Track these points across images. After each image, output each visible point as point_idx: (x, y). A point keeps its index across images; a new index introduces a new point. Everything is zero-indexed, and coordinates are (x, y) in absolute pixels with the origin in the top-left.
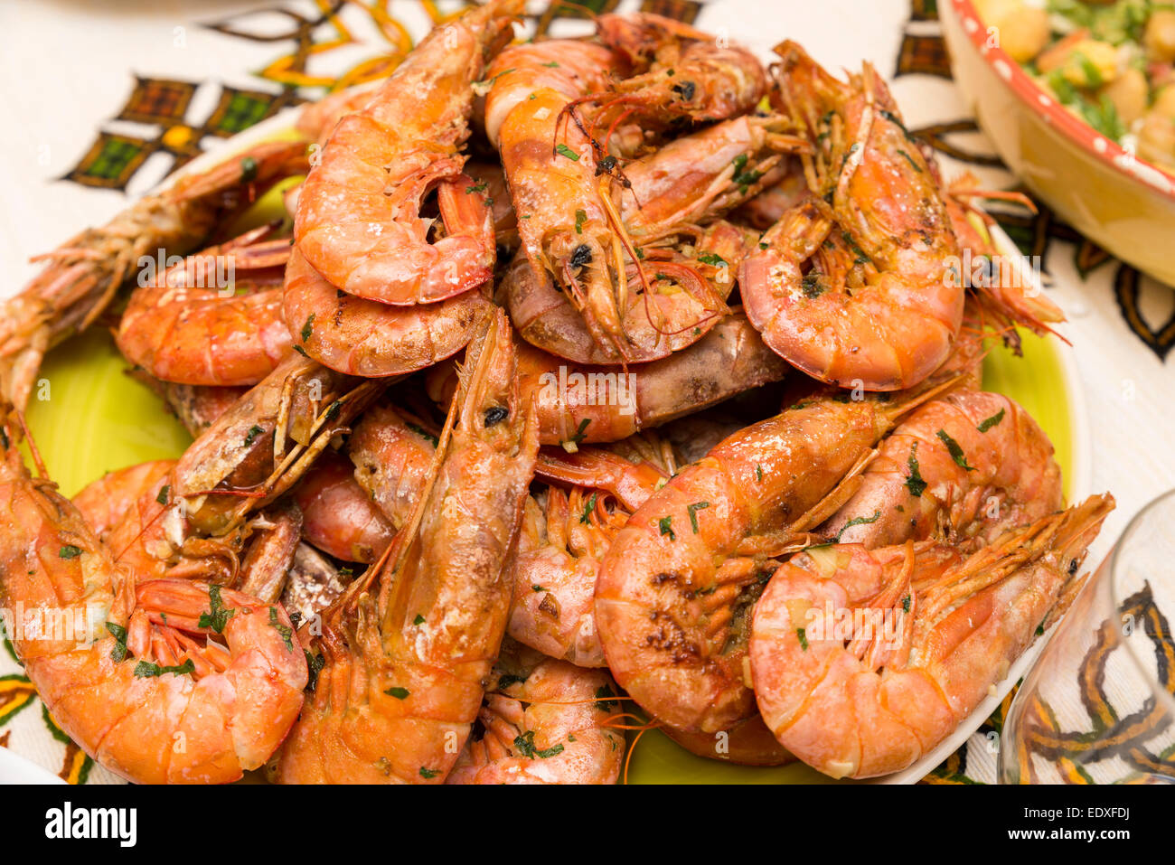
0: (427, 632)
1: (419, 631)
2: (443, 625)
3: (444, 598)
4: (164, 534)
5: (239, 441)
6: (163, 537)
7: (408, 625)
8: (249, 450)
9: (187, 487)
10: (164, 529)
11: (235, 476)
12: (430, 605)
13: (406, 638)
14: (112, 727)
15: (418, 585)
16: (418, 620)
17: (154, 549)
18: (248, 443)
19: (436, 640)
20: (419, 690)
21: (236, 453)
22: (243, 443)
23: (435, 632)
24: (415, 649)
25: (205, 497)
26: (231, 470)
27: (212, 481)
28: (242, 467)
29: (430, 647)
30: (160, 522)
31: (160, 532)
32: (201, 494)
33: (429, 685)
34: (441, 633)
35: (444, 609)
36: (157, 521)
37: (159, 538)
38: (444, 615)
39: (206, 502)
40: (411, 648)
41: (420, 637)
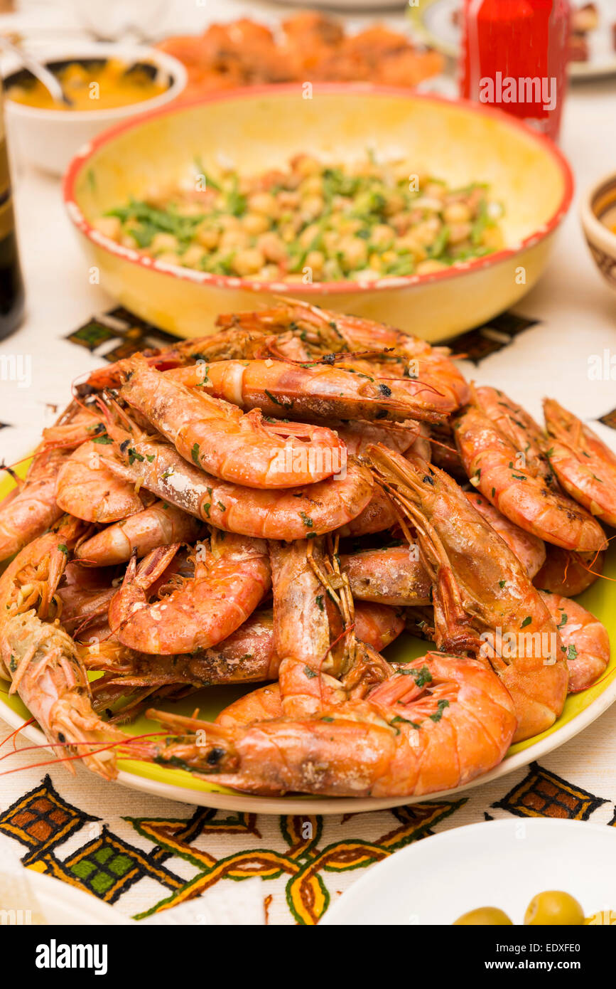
0: (511, 584)
1: (507, 588)
2: (514, 573)
3: (503, 564)
4: (332, 688)
5: (317, 612)
6: (333, 691)
7: (499, 592)
8: (325, 611)
9: (318, 656)
10: (329, 687)
11: (332, 629)
12: (501, 572)
13: (504, 598)
14: (456, 751)
15: (483, 572)
16: (502, 584)
17: (336, 700)
18: (322, 608)
19: (519, 583)
20: (533, 612)
21: (321, 618)
22: (320, 611)
23: (515, 581)
24: (514, 597)
25: (330, 653)
26: (328, 628)
27: (326, 642)
28: (331, 623)
29: (519, 589)
30: (324, 685)
31: (330, 689)
32: (328, 653)
33: (534, 605)
34: (517, 579)
35: (508, 568)
36: (322, 686)
37: (332, 693)
38: (510, 570)
39: (333, 655)
40: (511, 599)
41: (511, 590)
